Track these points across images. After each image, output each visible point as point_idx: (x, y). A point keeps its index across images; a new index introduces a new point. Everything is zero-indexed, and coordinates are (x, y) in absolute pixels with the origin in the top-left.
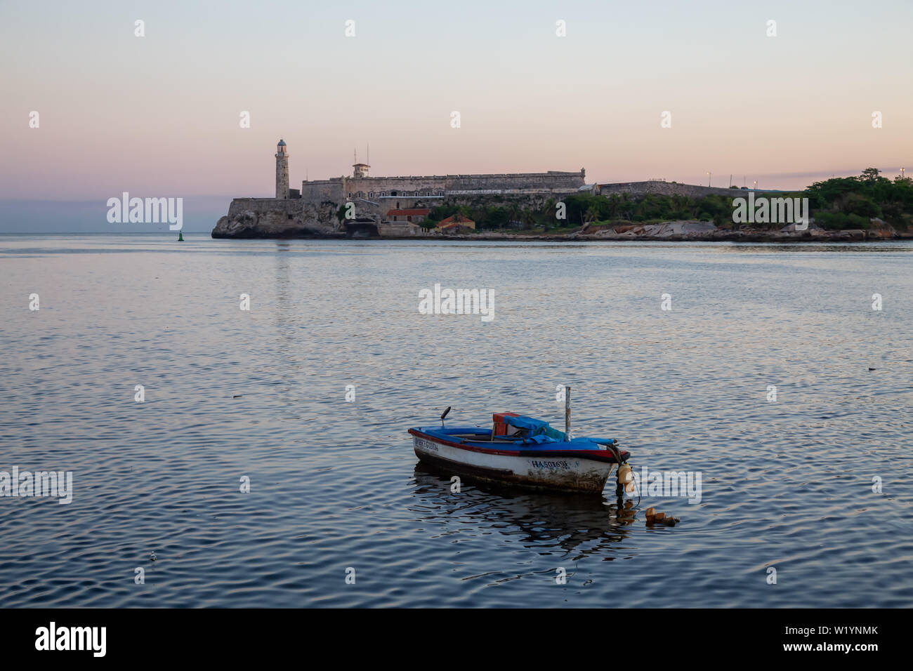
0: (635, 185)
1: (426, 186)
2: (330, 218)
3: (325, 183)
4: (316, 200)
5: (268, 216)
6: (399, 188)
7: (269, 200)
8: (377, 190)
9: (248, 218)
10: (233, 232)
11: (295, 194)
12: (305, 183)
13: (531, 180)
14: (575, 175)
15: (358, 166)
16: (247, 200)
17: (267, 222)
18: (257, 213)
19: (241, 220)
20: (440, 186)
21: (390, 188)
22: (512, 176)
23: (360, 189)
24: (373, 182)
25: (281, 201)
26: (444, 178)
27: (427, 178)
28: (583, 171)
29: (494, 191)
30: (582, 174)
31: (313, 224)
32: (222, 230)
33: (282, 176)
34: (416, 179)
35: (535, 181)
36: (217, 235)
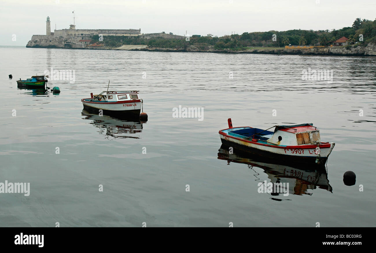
0: (155, 34)
1: (92, 33)
2: (62, 42)
3: (60, 30)
4: (58, 36)
5: (43, 41)
6: (84, 33)
7: (44, 36)
8: (77, 33)
9: (37, 41)
10: (33, 46)
11: (52, 34)
12: (55, 30)
13: (124, 32)
14: (137, 30)
15: (72, 26)
16: (37, 35)
17: (43, 43)
18: (40, 40)
19: (35, 42)
20: (97, 32)
21: (81, 33)
22: (118, 30)
23: (71, 33)
24: (75, 31)
25: (48, 36)
26: (98, 30)
27: (93, 30)
28: (140, 29)
29: (113, 35)
30: (140, 30)
31: (56, 44)
32: (29, 45)
33: (48, 28)
34: (89, 30)
35: (126, 32)
36: (27, 47)
